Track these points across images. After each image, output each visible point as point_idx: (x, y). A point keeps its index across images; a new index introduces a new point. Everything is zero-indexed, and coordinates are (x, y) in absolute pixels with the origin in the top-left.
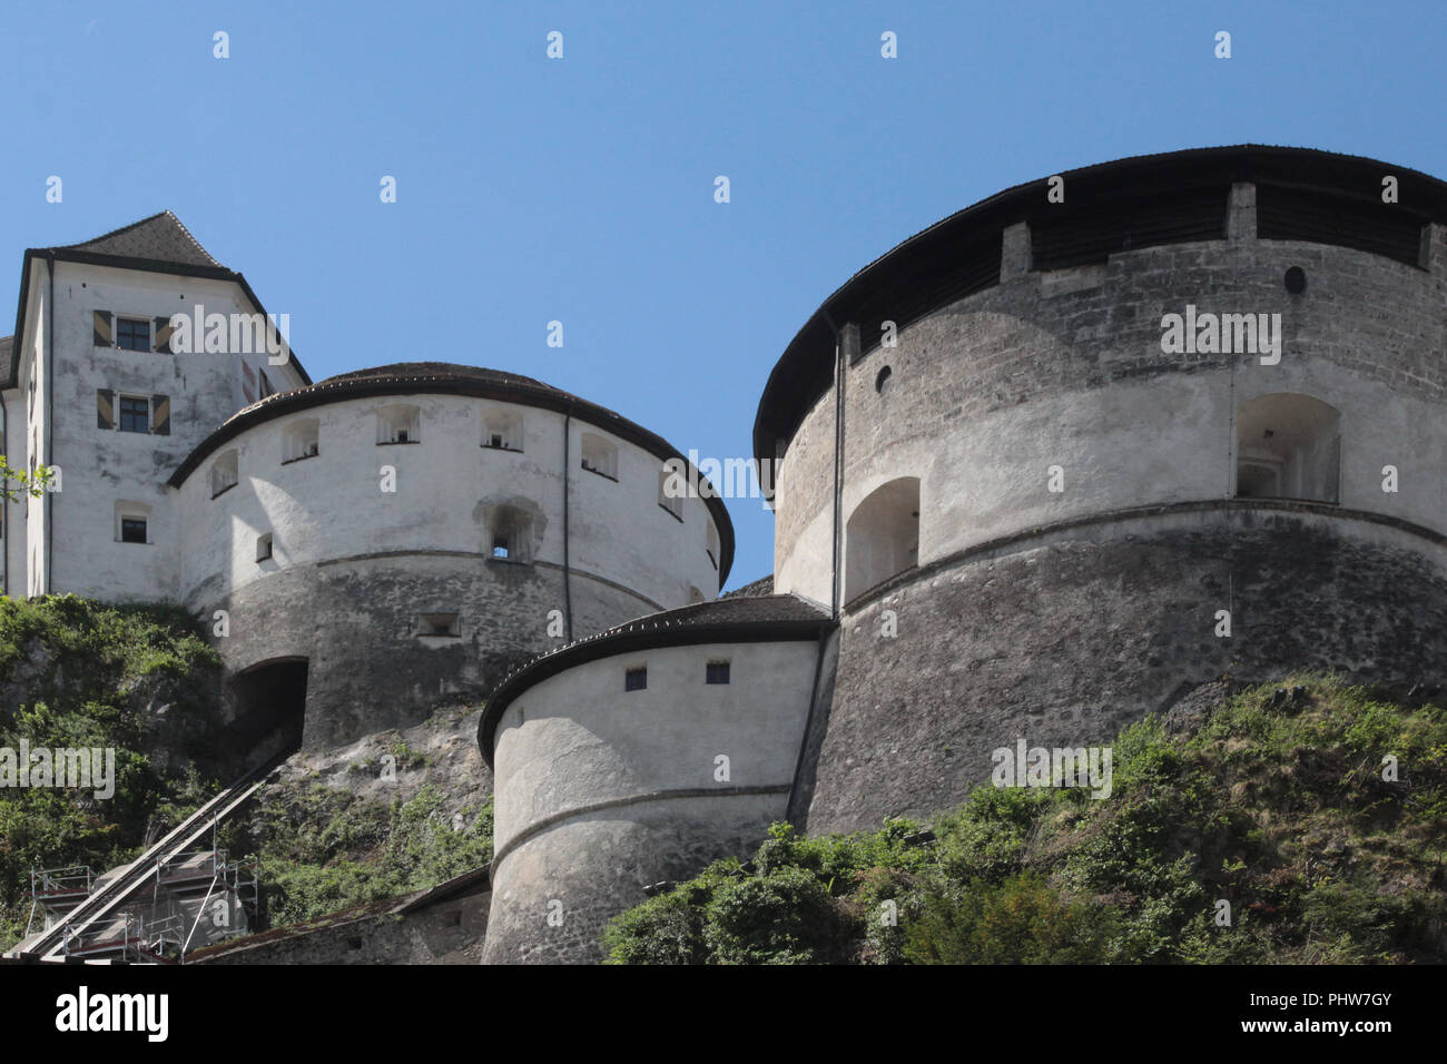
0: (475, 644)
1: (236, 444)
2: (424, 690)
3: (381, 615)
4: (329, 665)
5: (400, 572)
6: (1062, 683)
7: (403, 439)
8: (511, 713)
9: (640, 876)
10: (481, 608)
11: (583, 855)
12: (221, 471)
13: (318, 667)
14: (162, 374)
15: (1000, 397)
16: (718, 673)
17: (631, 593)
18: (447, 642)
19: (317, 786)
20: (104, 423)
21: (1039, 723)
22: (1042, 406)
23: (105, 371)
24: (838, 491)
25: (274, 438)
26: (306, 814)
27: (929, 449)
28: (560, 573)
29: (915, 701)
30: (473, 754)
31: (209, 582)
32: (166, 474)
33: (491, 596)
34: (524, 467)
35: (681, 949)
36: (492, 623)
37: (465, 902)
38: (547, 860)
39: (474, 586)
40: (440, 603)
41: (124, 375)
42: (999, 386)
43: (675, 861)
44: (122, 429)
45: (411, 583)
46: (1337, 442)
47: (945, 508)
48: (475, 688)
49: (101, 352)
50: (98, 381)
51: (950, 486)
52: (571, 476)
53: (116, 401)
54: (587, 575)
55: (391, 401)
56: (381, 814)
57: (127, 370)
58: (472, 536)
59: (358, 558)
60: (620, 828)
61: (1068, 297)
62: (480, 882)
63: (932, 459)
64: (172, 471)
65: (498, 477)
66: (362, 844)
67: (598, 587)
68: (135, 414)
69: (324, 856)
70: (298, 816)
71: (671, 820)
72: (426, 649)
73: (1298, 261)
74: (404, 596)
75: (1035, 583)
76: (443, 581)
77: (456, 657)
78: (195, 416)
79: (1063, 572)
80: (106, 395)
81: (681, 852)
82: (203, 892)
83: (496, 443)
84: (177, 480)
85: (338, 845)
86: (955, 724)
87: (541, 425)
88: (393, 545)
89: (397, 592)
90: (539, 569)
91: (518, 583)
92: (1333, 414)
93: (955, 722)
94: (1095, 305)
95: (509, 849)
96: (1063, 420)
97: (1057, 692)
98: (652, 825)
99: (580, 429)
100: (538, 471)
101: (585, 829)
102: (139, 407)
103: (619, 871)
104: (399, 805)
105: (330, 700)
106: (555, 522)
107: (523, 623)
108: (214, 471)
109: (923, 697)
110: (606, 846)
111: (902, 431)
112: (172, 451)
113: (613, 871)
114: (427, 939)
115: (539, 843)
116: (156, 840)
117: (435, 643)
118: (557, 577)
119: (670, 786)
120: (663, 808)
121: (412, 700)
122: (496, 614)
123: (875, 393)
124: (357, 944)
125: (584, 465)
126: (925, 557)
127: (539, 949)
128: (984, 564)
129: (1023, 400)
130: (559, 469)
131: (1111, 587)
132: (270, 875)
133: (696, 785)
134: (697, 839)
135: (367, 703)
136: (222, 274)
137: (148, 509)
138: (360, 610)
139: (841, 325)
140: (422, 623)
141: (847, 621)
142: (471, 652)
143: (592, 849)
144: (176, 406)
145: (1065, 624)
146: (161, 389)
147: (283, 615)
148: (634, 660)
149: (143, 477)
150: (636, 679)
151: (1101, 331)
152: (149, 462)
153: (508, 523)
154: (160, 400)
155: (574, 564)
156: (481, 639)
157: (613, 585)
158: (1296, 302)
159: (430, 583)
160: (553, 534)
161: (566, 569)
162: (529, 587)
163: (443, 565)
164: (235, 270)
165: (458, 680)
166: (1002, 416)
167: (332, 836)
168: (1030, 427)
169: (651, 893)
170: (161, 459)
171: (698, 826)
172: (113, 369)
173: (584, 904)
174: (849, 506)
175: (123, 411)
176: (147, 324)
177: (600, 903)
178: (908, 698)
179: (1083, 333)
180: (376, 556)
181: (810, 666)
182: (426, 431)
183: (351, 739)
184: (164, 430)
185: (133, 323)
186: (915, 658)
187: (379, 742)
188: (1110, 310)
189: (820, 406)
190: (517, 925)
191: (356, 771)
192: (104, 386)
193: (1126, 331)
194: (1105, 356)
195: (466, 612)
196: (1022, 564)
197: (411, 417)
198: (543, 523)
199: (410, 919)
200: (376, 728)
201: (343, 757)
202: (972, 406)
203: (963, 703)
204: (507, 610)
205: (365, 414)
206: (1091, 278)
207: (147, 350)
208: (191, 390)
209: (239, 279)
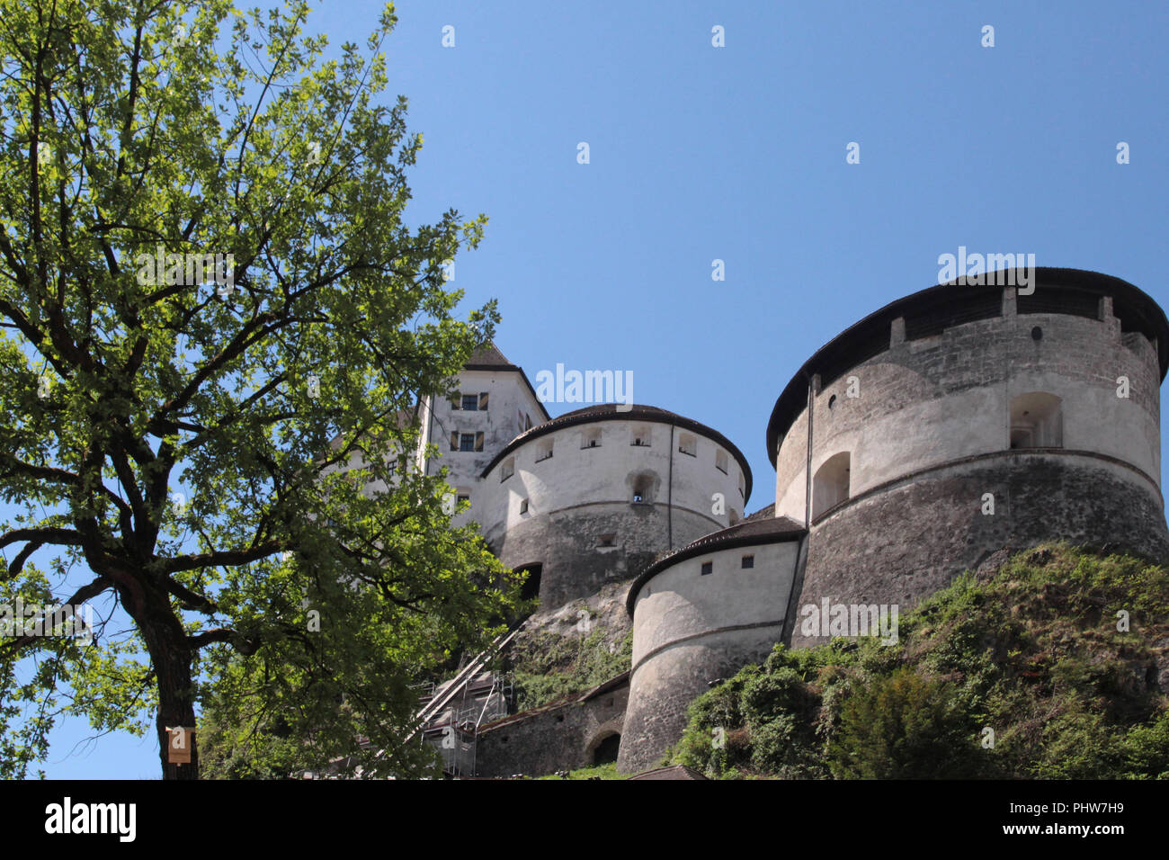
0: (624, 550)
1: (514, 454)
2: (598, 576)
3: (579, 538)
4: (553, 565)
5: (589, 514)
6: (923, 557)
7: (593, 445)
8: (644, 590)
9: (706, 676)
10: (627, 530)
11: (678, 666)
12: (506, 468)
13: (547, 567)
14: (482, 421)
15: (890, 406)
16: (748, 562)
17: (701, 515)
18: (610, 549)
19: (543, 631)
20: (453, 448)
21: (911, 580)
22: (911, 410)
23: (456, 422)
24: (809, 461)
25: (533, 449)
26: (537, 647)
27: (856, 436)
28: (666, 508)
29: (848, 572)
30: (621, 610)
31: (497, 526)
32: (481, 471)
33: (632, 523)
34: (651, 453)
35: (727, 716)
36: (633, 538)
37: (616, 693)
38: (660, 669)
39: (624, 519)
40: (607, 529)
41: (464, 423)
42: (890, 401)
43: (724, 666)
44: (462, 450)
45: (593, 520)
46: (1061, 415)
47: (863, 467)
48: (623, 573)
49: (455, 413)
50: (451, 427)
51: (865, 456)
52: (674, 456)
53: (460, 436)
54: (679, 508)
55: (589, 426)
56: (574, 645)
57: (466, 421)
58: (624, 493)
59: (569, 508)
60: (697, 650)
61: (924, 353)
62: (624, 681)
63: (856, 441)
64: (482, 470)
65: (639, 460)
66: (564, 662)
67: (685, 514)
68: (468, 442)
69: (545, 670)
70: (534, 648)
71: (723, 644)
72: (600, 555)
73: (1038, 323)
74: (591, 527)
75: (909, 503)
76: (610, 517)
77: (614, 557)
78: (495, 440)
79: (923, 496)
80: (455, 434)
81: (727, 662)
82: (488, 694)
83: (638, 443)
84: (485, 475)
85: (553, 663)
86: (868, 582)
87: (660, 431)
88: (586, 500)
89: (587, 525)
90: (657, 507)
91: (646, 515)
92: (1058, 400)
93: (868, 581)
94: (937, 356)
95: (640, 664)
96: (922, 416)
97: (920, 561)
98: (713, 647)
99: (679, 431)
100: (658, 456)
101: (678, 651)
102: (470, 438)
103: (696, 674)
104: (583, 640)
105: (551, 585)
106: (665, 481)
107: (647, 536)
108: (503, 469)
109: (851, 569)
110: (689, 660)
111: (841, 428)
112: (483, 459)
113: (692, 674)
114: (596, 714)
115: (656, 659)
116: (465, 666)
117: (604, 551)
118: (664, 510)
119: (722, 625)
120: (718, 638)
121: (591, 582)
122: (635, 533)
123: (828, 409)
124: (561, 719)
125: (680, 450)
126: (853, 493)
127: (654, 718)
128: (883, 495)
129: (902, 407)
130: (667, 454)
131: (947, 502)
132: (519, 682)
133: (735, 624)
134: (736, 653)
135: (569, 584)
136: (512, 368)
137: (470, 489)
138: (568, 535)
139: (811, 375)
140: (598, 540)
141: (813, 530)
142: (622, 554)
143: (682, 662)
144: (487, 436)
145: (924, 525)
146: (481, 429)
147: (531, 541)
148: (705, 559)
149: (469, 474)
150: (707, 569)
151: (941, 369)
152: (472, 466)
153: (642, 484)
154: (480, 434)
155: (674, 502)
156: (626, 547)
157: (693, 512)
158: (1038, 345)
159: (603, 519)
160: (664, 488)
161: (670, 506)
162: (651, 517)
163: (611, 508)
164: (518, 366)
165: (614, 569)
166: (891, 417)
167: (549, 659)
168: (905, 421)
169: (713, 686)
170: (478, 463)
171: (736, 646)
172: (460, 421)
173: (677, 692)
174: (815, 468)
175: (462, 441)
176: (476, 396)
177: (685, 692)
178: (844, 570)
179: (932, 371)
180: (577, 507)
181: (794, 555)
182: (605, 440)
183: (561, 605)
184: (480, 449)
185: (470, 396)
186: (848, 548)
187: (574, 606)
188: (945, 357)
189: (801, 417)
190: (643, 706)
191: (563, 622)
192: (455, 430)
193: (953, 367)
194: (942, 381)
195: (620, 533)
196: (901, 494)
197: (598, 433)
198: (659, 482)
199: (588, 705)
200: (573, 598)
201: (557, 615)
202: (876, 412)
203: (872, 571)
204: (640, 530)
205: (576, 433)
206: (935, 342)
207: (475, 409)
208: (494, 428)
209: (520, 370)
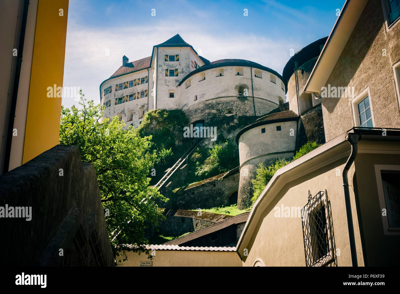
0: (236, 115)
1: (190, 78)
2: (227, 125)
3: (217, 110)
4: (209, 121)
5: (221, 101)
7: (221, 75)
10: (237, 107)
12: (188, 83)
14: (177, 65)
18: (231, 115)
20: (166, 75)
25: (198, 76)
28: (252, 98)
31: (185, 105)
32: (178, 84)
33: (239, 104)
34: (244, 78)
36: (239, 110)
39: (235, 103)
40: (229, 107)
44: (170, 76)
45: (223, 103)
48: (236, 124)
49: (166, 62)
50: (166, 68)
52: (253, 78)
53: (169, 71)
54: (257, 98)
55: (218, 68)
57: (171, 65)
58: (235, 93)
59: (213, 99)
64: (179, 83)
65: (239, 81)
67: (260, 100)
68: (172, 73)
72: (227, 116)
74: (222, 106)
76: (229, 102)
77: (232, 118)
78: (183, 72)
80: (167, 70)
83: (238, 74)
84: (180, 85)
87: (246, 70)
88: (219, 96)
89: (221, 105)
90: (247, 97)
91: (244, 101)
99: (254, 69)
100: (247, 79)
102: (173, 71)
106: (250, 88)
107: (245, 109)
108: (186, 83)
112: (179, 79)
114: (228, 183)
118: (251, 99)
121: (224, 127)
122: (240, 108)
124: (214, 185)
125: (255, 76)
130: (250, 77)
136: (188, 46)
137: (174, 91)
138: (214, 109)
140: (226, 111)
142: (235, 116)
144: (179, 71)
146: (177, 68)
147: (199, 111)
149: (173, 85)
152: (174, 82)
153: (241, 89)
154: (176, 70)
155: (255, 96)
156: (237, 113)
157: (263, 99)
159: (227, 103)
160: (250, 91)
161: (253, 97)
162: (246, 102)
163: (229, 99)
164: (190, 45)
165: (233, 122)
170: (177, 81)
172: (168, 65)
175: (170, 73)
176: (174, 56)
180: (216, 98)
182: (225, 73)
184: (177, 75)
185: (172, 56)
195: (234, 108)
197: (222, 70)
198: (248, 88)
199: (225, 180)
204: (242, 107)
205: (213, 71)
207: (174, 61)
208: (182, 68)
209: (191, 47)
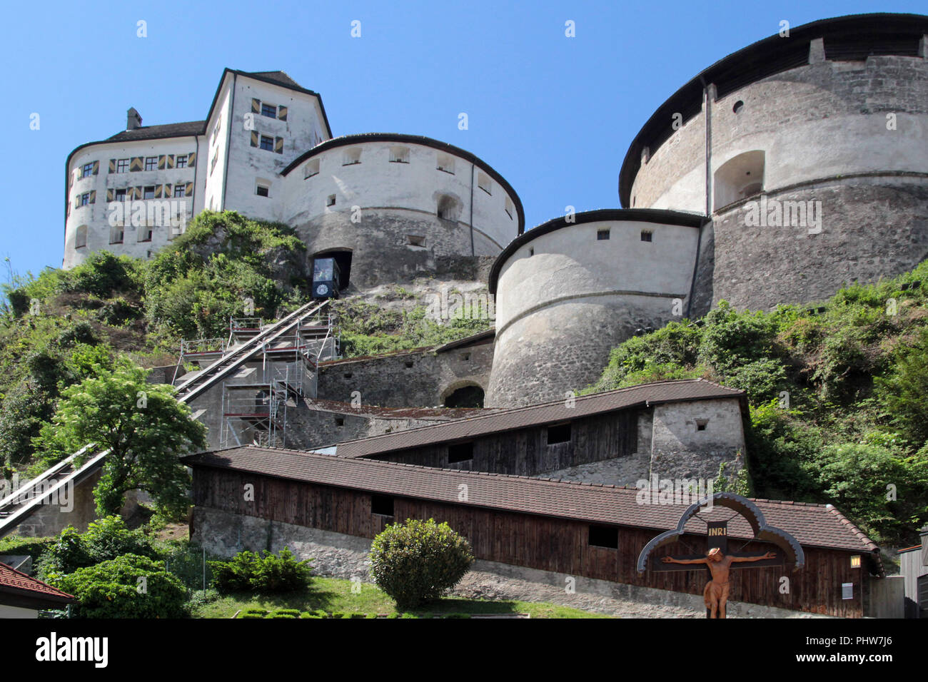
6: (867, 246)
11: (576, 319)
15: (812, 115)
16: (646, 237)
21: (855, 265)
22: (837, 120)
24: (708, 158)
27: (771, 138)
29: (776, 252)
38: (552, 321)
42: (812, 110)
47: (782, 165)
51: (783, 155)
59: (379, 208)
61: (847, 73)
62: (484, 339)
63: (771, 142)
69: (368, 332)
75: (840, 201)
79: (855, 197)
81: (632, 321)
86: (805, 263)
93: (804, 262)
94: (862, 78)
95: (520, 317)
96: (849, 128)
97: (865, 251)
98: (614, 306)
109: (780, 251)
110: (590, 315)
111: (752, 129)
113: (594, 328)
115: (544, 312)
119: (624, 288)
120: (621, 299)
123: (732, 113)
124: (410, 365)
126: (769, 187)
128: (808, 191)
129: (826, 117)
131: (883, 205)
133: (638, 289)
138: (379, 230)
139: (708, 84)
141: (717, 218)
143: (581, 316)
145: (861, 220)
148: (602, 225)
150: (603, 235)
151: (867, 89)
166: (814, 124)
168: (831, 129)
174: (716, 165)
177: (587, 343)
178: (770, 251)
179: (857, 90)
181: (694, 239)
188: (870, 80)
189: (691, 122)
191: (379, 298)
193: (879, 91)
194: (869, 101)
196: (831, 192)
199: (441, 356)
202: (796, 118)
203: (808, 253)
206: (858, 66)
